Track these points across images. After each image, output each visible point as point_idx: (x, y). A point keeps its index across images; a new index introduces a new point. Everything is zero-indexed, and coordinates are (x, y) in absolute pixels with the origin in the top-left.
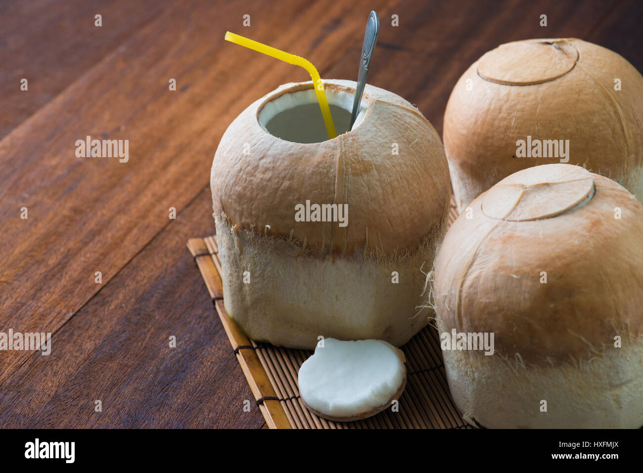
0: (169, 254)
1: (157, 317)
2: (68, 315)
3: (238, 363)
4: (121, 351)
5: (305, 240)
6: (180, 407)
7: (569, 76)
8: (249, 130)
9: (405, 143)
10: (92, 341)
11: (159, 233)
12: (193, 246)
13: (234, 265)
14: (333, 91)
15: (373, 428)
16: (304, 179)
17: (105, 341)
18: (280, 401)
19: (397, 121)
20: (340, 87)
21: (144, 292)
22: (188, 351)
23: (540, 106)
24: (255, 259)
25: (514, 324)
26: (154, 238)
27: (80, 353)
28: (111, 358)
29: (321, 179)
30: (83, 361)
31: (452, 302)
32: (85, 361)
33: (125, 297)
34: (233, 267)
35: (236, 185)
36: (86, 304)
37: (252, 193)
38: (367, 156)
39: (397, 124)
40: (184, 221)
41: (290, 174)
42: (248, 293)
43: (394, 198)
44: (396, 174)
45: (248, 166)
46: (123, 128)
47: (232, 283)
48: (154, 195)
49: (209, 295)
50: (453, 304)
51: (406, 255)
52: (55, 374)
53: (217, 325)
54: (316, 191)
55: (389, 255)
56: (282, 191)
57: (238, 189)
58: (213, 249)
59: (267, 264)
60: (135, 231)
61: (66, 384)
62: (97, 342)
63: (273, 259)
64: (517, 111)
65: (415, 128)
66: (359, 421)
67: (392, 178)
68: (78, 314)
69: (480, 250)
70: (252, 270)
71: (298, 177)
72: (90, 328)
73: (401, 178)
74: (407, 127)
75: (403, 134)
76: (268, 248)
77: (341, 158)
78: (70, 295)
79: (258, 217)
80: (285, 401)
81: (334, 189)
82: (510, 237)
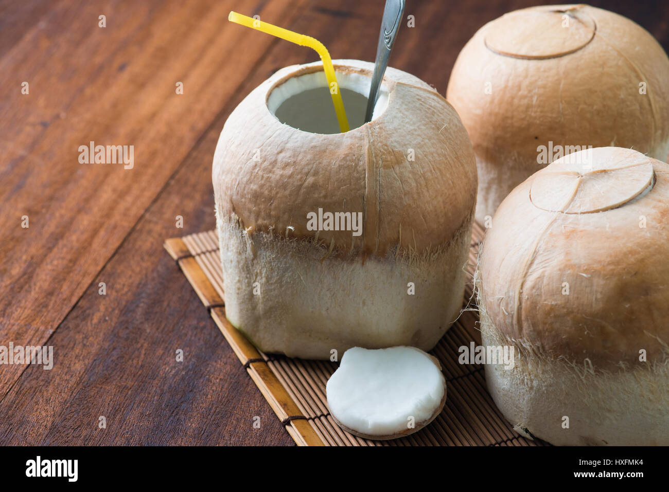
0: (146, 258)
1: (148, 331)
2: (48, 332)
3: (250, 378)
4: (115, 371)
5: (333, 241)
6: (196, 432)
7: (590, 48)
8: (261, 121)
9: (433, 129)
10: (81, 362)
11: (129, 234)
12: (172, 247)
13: (244, 271)
14: (344, 73)
15: (417, 445)
16: (330, 174)
17: (95, 360)
18: (307, 420)
19: (423, 105)
20: (352, 69)
21: (127, 302)
22: (190, 367)
23: (563, 82)
24: (273, 264)
25: (585, 327)
26: (125, 240)
27: (70, 376)
28: (107, 379)
29: (350, 173)
30: (75, 385)
31: (510, 306)
32: (78, 384)
33: (106, 309)
34: (244, 273)
35: (251, 183)
36: (65, 318)
37: (270, 191)
38: (398, 146)
39: (422, 108)
40: (155, 219)
41: (314, 169)
42: (260, 301)
43: (428, 191)
44: (428, 164)
45: (265, 161)
46: (63, 115)
47: (240, 291)
48: (114, 190)
49: (201, 302)
50: (511, 307)
51: (438, 252)
52: (47, 401)
53: (217, 336)
54: (344, 187)
55: (421, 254)
56: (306, 188)
57: (254, 187)
58: (195, 250)
59: (286, 270)
60: (102, 233)
61: (63, 413)
62: (87, 361)
63: (294, 263)
64: (539, 88)
65: (442, 112)
66: (400, 439)
67: (425, 170)
68: (59, 330)
69: (540, 247)
70: (268, 276)
71: (324, 172)
72: (75, 346)
73: (433, 168)
74: (433, 111)
75: (430, 120)
76: (289, 251)
77: (369, 149)
78: (44, 310)
79: (278, 218)
80: (313, 420)
81: (365, 184)
82: (573, 231)
